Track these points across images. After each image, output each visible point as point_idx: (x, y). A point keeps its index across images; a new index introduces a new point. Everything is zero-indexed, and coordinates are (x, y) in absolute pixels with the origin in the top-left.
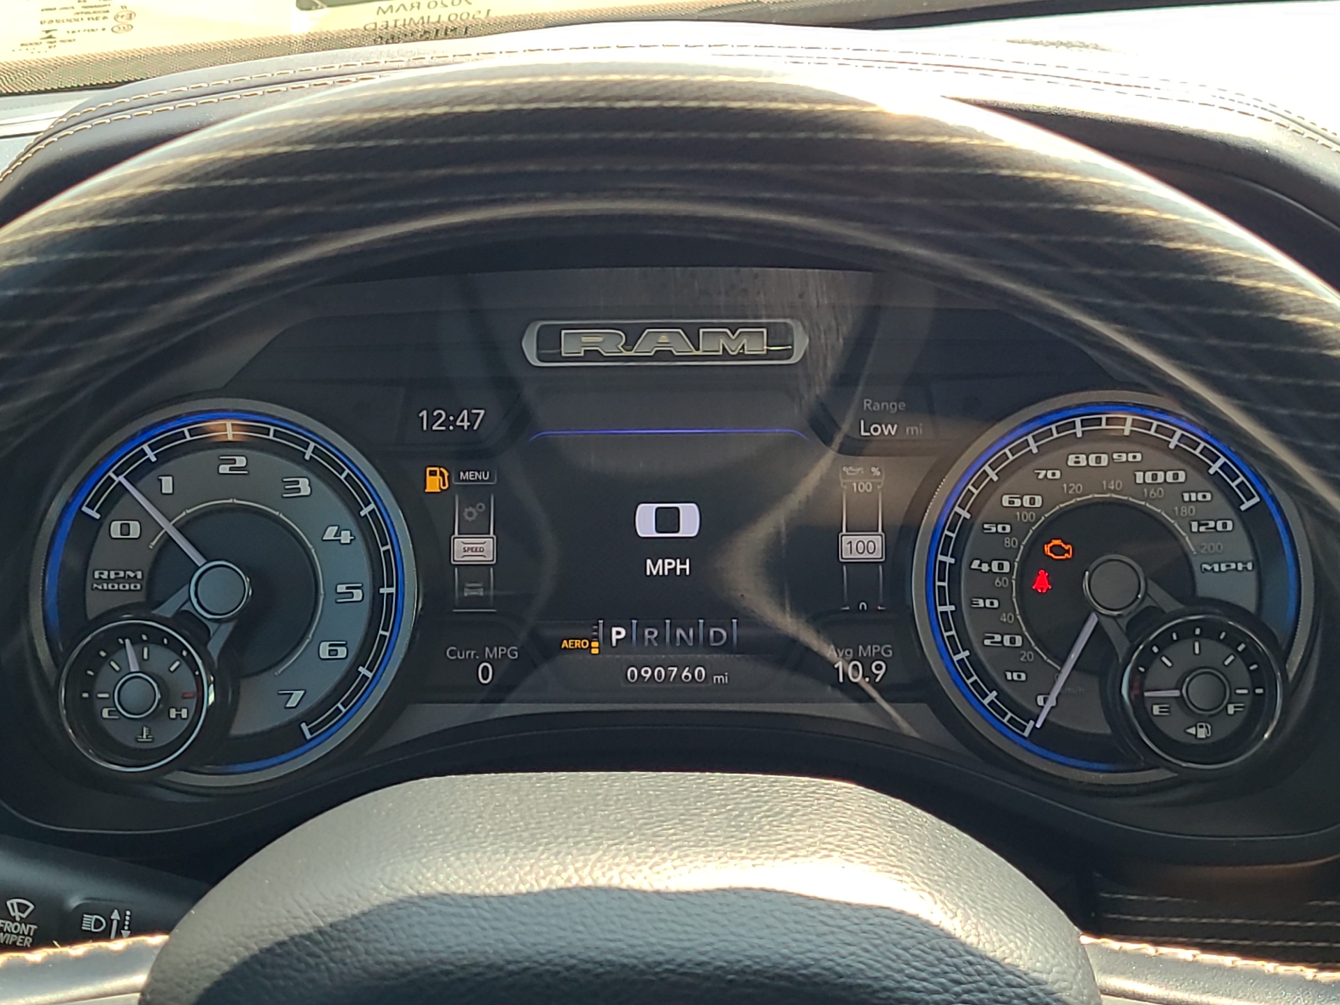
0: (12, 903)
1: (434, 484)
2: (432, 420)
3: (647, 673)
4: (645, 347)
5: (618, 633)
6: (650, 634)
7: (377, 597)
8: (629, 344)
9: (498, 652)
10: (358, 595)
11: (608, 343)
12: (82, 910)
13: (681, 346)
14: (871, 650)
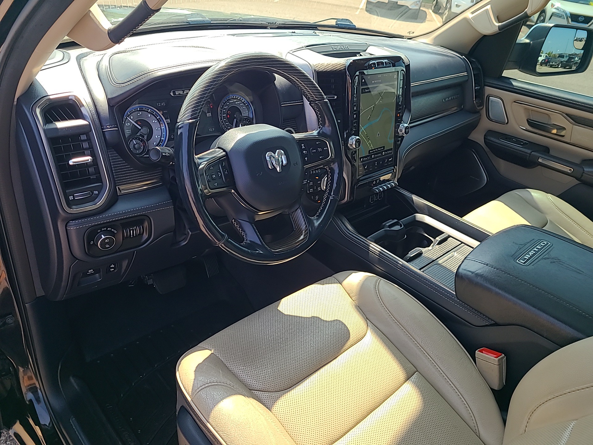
2: (159, 105)
7: (162, 129)
8: (183, 93)
14: (213, 127)
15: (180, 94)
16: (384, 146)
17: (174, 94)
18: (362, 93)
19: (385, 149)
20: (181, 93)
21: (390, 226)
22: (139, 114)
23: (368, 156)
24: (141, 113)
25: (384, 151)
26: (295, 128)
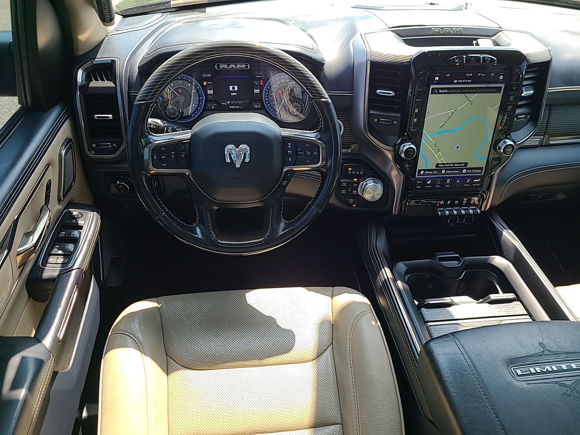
0: (169, 128)
1: (205, 84)
2: (204, 75)
3: (232, 107)
4: (230, 67)
5: (228, 102)
6: (232, 102)
7: (200, 99)
8: (228, 67)
9: (214, 105)
10: (197, 98)
11: (226, 66)
12: (176, 129)
13: (235, 67)
14: (258, 104)
15: (224, 68)
16: (467, 163)
17: (218, 67)
18: (432, 94)
19: (467, 167)
20: (226, 67)
21: (442, 259)
22: (179, 83)
23: (435, 170)
24: (181, 82)
25: (467, 169)
26: (343, 121)
